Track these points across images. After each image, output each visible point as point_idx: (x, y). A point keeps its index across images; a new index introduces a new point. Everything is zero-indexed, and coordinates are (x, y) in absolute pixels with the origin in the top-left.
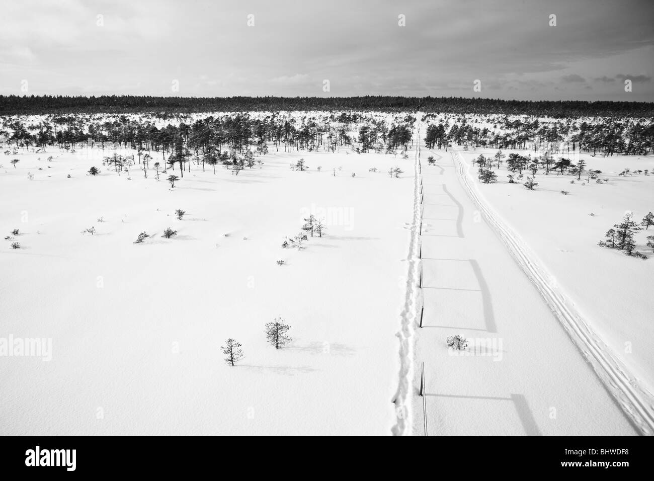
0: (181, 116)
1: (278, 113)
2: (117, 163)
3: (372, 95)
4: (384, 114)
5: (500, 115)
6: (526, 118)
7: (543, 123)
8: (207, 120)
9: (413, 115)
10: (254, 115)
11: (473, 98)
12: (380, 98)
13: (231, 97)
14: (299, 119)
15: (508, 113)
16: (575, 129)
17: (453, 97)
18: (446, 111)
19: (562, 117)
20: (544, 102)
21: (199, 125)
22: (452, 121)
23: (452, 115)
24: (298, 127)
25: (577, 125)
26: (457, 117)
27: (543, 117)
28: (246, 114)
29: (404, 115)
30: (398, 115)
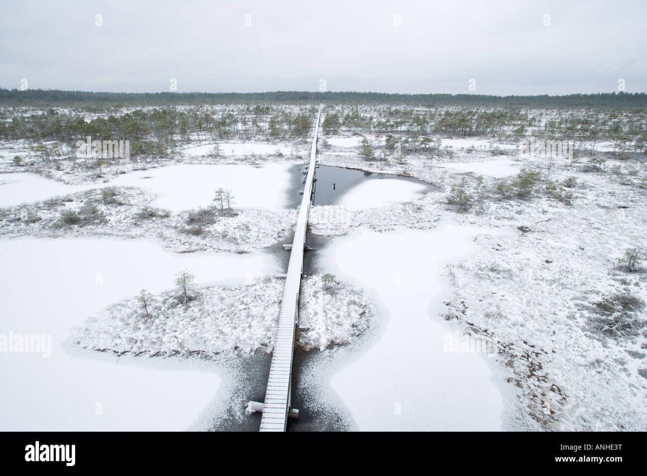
0: (112, 110)
1: (201, 107)
2: (43, 152)
3: (283, 90)
4: (293, 107)
5: (386, 105)
6: (405, 108)
7: (417, 111)
8: (135, 113)
9: (317, 107)
10: (180, 108)
11: (365, 92)
12: (290, 93)
13: (159, 93)
14: (219, 111)
15: (392, 104)
16: (440, 115)
17: (349, 91)
18: (344, 104)
19: (432, 106)
20: (420, 95)
21: (126, 118)
22: (346, 110)
23: (348, 106)
24: (217, 117)
25: (443, 113)
26: (351, 108)
27: (418, 107)
28: (172, 108)
29: (308, 106)
30: (303, 107)
